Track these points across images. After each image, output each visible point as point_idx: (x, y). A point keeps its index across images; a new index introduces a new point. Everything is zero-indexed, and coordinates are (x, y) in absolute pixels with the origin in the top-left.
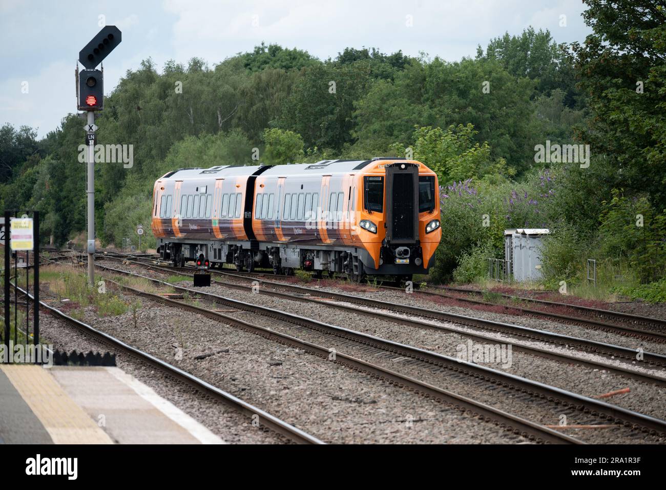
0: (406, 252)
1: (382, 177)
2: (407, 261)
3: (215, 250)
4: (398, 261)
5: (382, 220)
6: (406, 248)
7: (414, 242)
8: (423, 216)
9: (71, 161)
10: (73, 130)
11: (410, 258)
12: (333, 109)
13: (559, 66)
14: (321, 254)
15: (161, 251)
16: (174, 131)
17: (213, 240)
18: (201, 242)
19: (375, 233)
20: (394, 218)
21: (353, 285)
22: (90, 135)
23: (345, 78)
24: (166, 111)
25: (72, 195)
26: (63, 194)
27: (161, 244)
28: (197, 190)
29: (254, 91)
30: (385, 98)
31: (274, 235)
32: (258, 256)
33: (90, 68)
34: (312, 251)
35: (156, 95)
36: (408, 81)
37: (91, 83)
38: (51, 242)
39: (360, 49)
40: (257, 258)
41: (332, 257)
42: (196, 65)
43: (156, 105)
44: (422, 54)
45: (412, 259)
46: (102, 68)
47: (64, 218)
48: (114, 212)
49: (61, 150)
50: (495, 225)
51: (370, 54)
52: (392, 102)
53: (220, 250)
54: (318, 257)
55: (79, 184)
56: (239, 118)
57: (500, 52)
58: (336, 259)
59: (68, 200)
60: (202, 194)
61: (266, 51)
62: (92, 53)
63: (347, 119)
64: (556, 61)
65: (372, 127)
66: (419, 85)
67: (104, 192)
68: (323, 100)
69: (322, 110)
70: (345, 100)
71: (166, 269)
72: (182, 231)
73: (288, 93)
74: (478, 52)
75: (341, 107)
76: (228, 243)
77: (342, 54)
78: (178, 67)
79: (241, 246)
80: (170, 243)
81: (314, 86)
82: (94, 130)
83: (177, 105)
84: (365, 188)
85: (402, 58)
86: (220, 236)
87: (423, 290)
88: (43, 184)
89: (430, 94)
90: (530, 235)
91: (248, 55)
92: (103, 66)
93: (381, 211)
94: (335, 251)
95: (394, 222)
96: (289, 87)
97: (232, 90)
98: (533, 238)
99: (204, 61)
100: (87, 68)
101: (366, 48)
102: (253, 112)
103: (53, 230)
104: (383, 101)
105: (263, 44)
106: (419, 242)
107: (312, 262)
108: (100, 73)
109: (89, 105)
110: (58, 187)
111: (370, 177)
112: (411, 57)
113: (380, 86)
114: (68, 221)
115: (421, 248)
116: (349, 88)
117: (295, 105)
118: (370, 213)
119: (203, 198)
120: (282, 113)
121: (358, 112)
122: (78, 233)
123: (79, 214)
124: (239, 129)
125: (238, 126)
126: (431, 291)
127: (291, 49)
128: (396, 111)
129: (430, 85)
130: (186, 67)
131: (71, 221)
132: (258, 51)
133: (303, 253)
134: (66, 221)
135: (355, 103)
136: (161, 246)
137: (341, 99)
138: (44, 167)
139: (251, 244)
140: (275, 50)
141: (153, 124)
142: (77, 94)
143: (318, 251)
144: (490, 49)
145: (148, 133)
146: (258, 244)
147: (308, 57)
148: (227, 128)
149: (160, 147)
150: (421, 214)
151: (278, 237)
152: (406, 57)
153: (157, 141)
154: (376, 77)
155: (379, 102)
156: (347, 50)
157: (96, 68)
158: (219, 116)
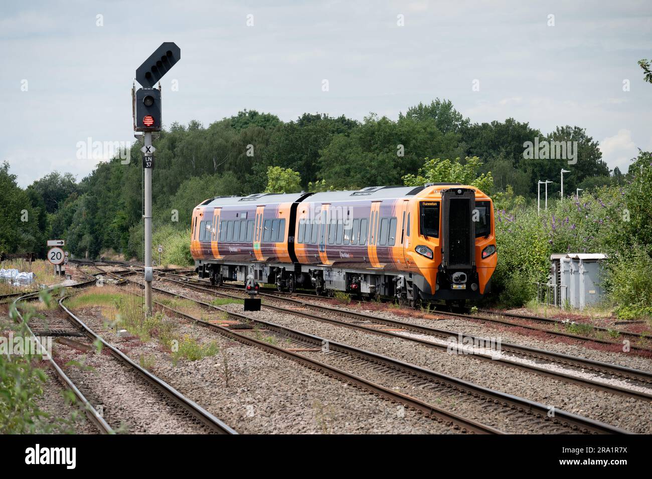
0: (462, 278)
1: (438, 203)
2: (463, 287)
3: (256, 271)
4: (455, 287)
5: (438, 245)
6: (463, 273)
7: (471, 267)
8: (479, 241)
9: (102, 196)
10: (104, 174)
11: (466, 283)
12: (302, 157)
13: (460, 127)
14: (369, 278)
15: (200, 271)
16: (181, 173)
17: (254, 263)
18: (240, 264)
19: (432, 259)
20: (450, 244)
21: (405, 311)
22: (147, 157)
23: (310, 133)
24: (174, 158)
25: (103, 221)
26: (96, 221)
27: (200, 265)
28: (237, 216)
29: (242, 143)
30: (343, 148)
31: (318, 258)
32: (301, 278)
33: (147, 87)
34: (358, 275)
35: (166, 146)
36: (361, 135)
37: (149, 103)
38: (86, 255)
39: (314, 114)
40: (300, 280)
41: (382, 281)
42: (195, 125)
43: (166, 154)
44: (373, 114)
45: (468, 284)
46: (160, 87)
47: (96, 238)
48: (137, 234)
49: (94, 188)
50: (537, 250)
51: (322, 118)
52: (349, 150)
53: (261, 272)
54: (365, 280)
55: (107, 213)
56: (230, 164)
57: (416, 117)
58: (386, 283)
59: (99, 225)
60: (242, 220)
61: (247, 115)
62: (149, 70)
63: (313, 164)
64: (456, 123)
65: (334, 170)
66: (369, 138)
67: (128, 219)
68: (294, 150)
69: (293, 158)
70: (311, 150)
71: (201, 288)
72: (221, 253)
73: (267, 145)
74: (400, 117)
75: (307, 155)
76: (270, 265)
77: (301, 118)
78: (181, 127)
79: (284, 268)
80: (208, 264)
81: (286, 139)
82: (152, 152)
83: (183, 154)
84: (421, 214)
85: (345, 120)
86: (262, 259)
87: (473, 316)
88: (81, 214)
89: (378, 144)
90: (583, 260)
91: (233, 118)
92: (161, 84)
93: (437, 237)
94: (385, 276)
95: (450, 248)
96: (267, 140)
97: (224, 143)
98: (587, 263)
99: (201, 123)
100: (144, 87)
101: (319, 113)
102: (241, 159)
103: (88, 247)
104: (342, 150)
105: (245, 110)
106: (475, 268)
107: (359, 284)
108: (158, 92)
109: (146, 125)
110: (92, 215)
111: (426, 202)
112: (352, 120)
113: (339, 139)
114: (99, 241)
115: (477, 273)
116: (314, 141)
117: (273, 154)
118: (426, 238)
119: (244, 224)
120: (263, 160)
121: (322, 158)
122: (106, 249)
123: (108, 236)
124: (231, 172)
125: (229, 169)
126: (481, 316)
127: (266, 113)
128: (352, 157)
129: (379, 137)
130: (187, 128)
131: (102, 240)
132: (241, 115)
133: (349, 276)
134: (97, 241)
135: (320, 151)
136: (200, 266)
137: (307, 149)
138: (81, 201)
139: (295, 267)
140: (253, 114)
141: (165, 168)
142: (134, 114)
143: (365, 275)
144: (409, 114)
145: (161, 175)
146: (301, 267)
147: (278, 119)
148: (221, 170)
149: (170, 186)
150: (477, 239)
151: (322, 259)
152: (348, 120)
153: (168, 181)
154: (333, 132)
155: (338, 150)
156: (305, 114)
157: (154, 87)
158: (215, 162)
